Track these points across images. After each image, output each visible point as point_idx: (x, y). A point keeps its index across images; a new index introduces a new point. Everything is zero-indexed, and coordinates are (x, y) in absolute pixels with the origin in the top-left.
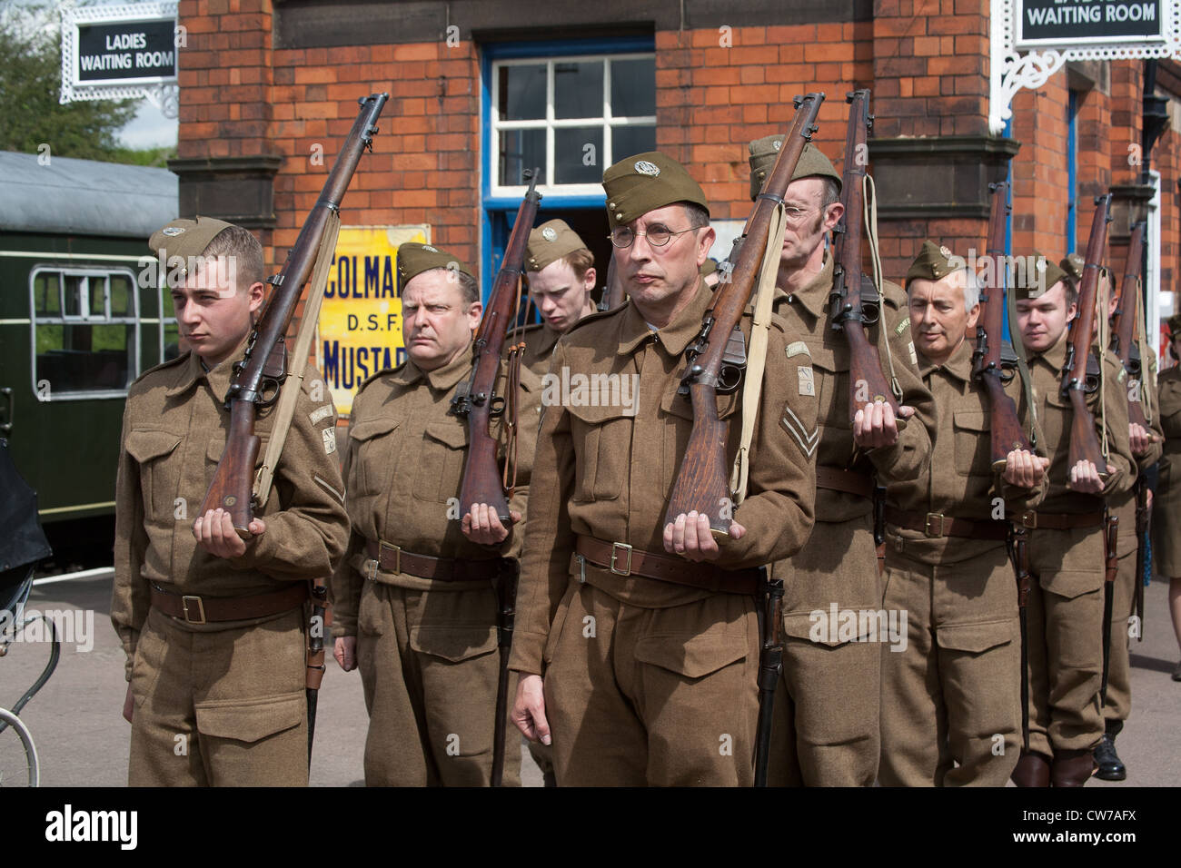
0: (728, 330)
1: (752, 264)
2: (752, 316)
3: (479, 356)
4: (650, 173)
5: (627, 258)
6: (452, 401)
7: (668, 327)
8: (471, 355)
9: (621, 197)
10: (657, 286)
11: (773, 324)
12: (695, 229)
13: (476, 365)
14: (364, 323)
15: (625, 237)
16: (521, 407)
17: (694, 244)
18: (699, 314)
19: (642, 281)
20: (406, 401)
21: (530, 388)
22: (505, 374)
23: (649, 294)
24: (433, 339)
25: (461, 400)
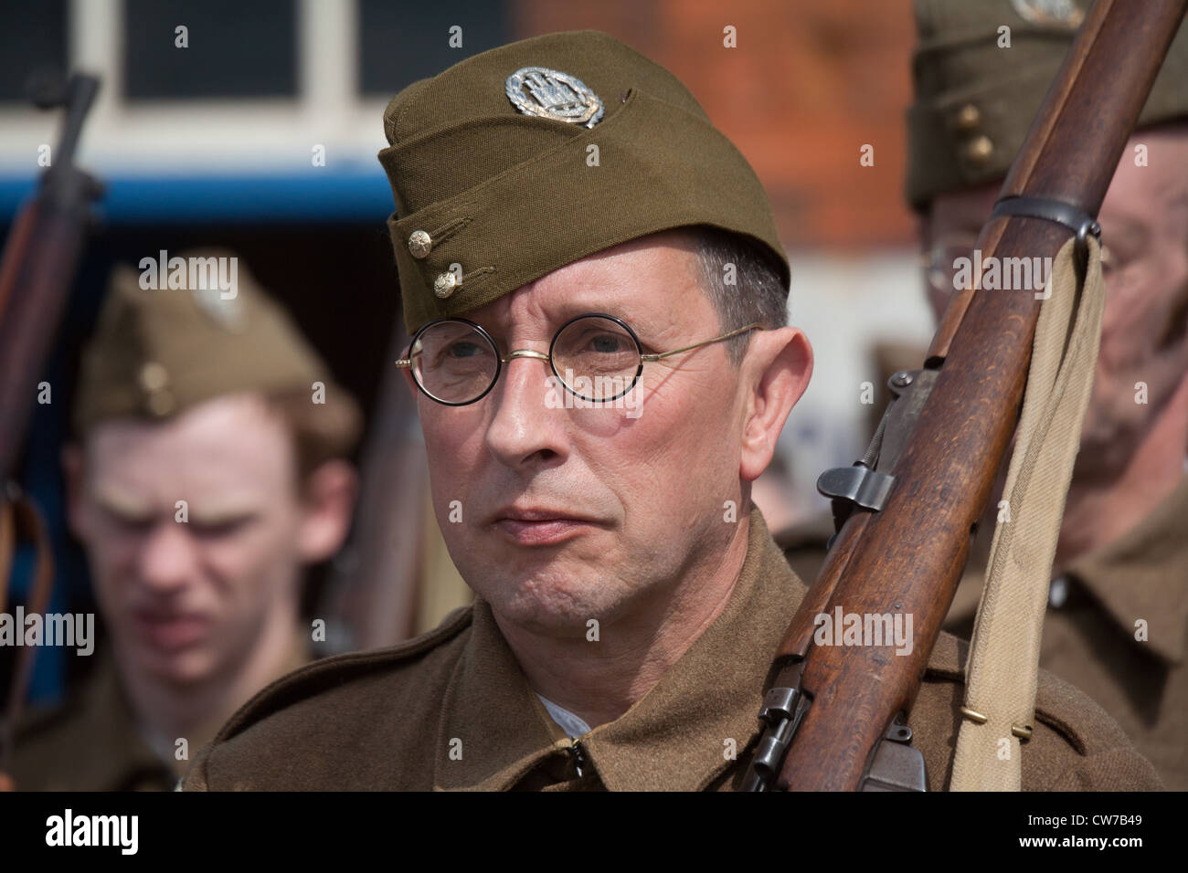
0: (861, 739)
1: (963, 475)
2: (958, 681)
4: (567, 117)
5: (472, 446)
7: (628, 719)
9: (455, 210)
10: (591, 559)
11: (1041, 717)
12: (736, 339)
15: (466, 364)
17: (731, 395)
18: (747, 669)
19: (531, 535)
23: (559, 590)
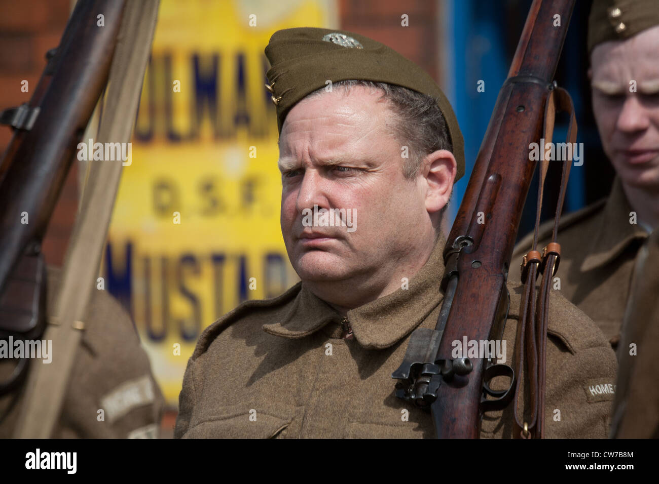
3: (457, 274)
6: (397, 374)
8: (441, 270)
13: (451, 293)
14: (190, 197)
16: (550, 386)
20: (302, 376)
21: (573, 345)
22: (515, 311)
24: (338, 236)
25: (417, 370)
